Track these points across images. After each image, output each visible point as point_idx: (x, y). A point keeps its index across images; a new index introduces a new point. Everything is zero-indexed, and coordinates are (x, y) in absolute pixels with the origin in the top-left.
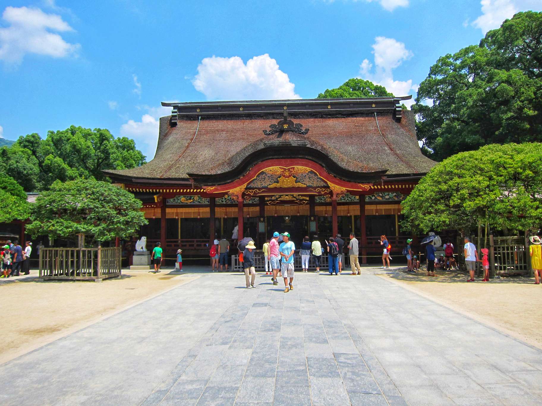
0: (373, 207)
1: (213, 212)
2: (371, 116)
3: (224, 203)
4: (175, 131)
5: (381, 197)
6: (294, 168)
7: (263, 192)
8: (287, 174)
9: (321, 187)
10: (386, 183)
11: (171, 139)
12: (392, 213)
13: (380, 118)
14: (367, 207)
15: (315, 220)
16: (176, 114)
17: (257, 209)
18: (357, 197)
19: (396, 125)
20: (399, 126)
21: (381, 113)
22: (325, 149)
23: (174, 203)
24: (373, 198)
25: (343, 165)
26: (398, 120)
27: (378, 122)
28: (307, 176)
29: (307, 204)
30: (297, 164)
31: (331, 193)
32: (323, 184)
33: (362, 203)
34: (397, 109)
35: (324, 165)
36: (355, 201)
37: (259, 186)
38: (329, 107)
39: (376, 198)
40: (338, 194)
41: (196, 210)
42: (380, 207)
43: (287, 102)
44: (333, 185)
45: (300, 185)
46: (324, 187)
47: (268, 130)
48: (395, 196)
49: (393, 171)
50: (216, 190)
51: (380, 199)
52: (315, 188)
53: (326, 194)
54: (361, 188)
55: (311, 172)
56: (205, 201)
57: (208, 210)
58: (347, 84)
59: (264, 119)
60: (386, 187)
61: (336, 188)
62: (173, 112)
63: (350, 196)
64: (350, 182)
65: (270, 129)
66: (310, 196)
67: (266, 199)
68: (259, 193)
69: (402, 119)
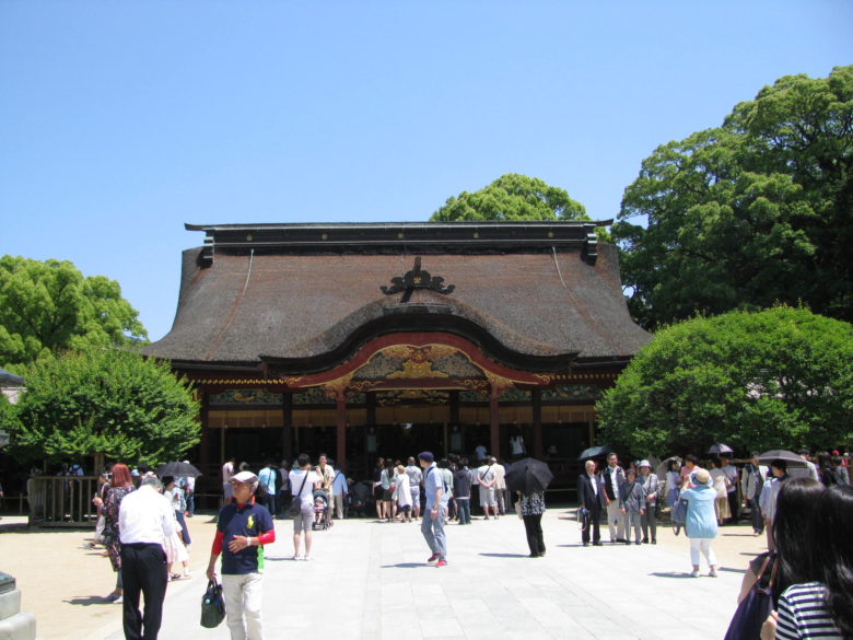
0: (554, 410)
1: (288, 417)
2: (547, 253)
3: (307, 402)
4: (209, 273)
5: (566, 392)
6: (430, 348)
7: (379, 385)
8: (420, 357)
9: (472, 378)
10: (576, 370)
11: (203, 289)
12: (585, 420)
13: (562, 256)
14: (545, 410)
15: (459, 430)
16: (211, 245)
17: (363, 412)
18: (528, 393)
19: (587, 269)
20: (593, 271)
21: (562, 249)
22: (480, 318)
23: (222, 403)
24: (554, 394)
25: (509, 343)
26: (591, 261)
27: (559, 261)
28: (450, 360)
29: (446, 404)
30: (436, 341)
31: (489, 387)
32: (474, 372)
33: (536, 403)
34: (590, 242)
35: (478, 343)
36: (525, 399)
37: (372, 376)
38: (476, 235)
39: (558, 395)
40: (499, 389)
41: (259, 413)
42: (564, 409)
43: (404, 226)
44: (493, 375)
45: (438, 374)
46: (477, 378)
47: (389, 285)
48: (590, 391)
49: (587, 352)
50: (303, 382)
51: (566, 396)
52: (463, 379)
53: (480, 389)
54: (537, 380)
55: (458, 354)
56: (276, 399)
57: (280, 413)
58: (499, 184)
59: (364, 254)
60: (575, 377)
61: (498, 380)
62: (206, 242)
63: (517, 391)
64: (519, 370)
65: (392, 285)
66: (451, 392)
67: (378, 395)
68: (371, 387)
69: (599, 259)
